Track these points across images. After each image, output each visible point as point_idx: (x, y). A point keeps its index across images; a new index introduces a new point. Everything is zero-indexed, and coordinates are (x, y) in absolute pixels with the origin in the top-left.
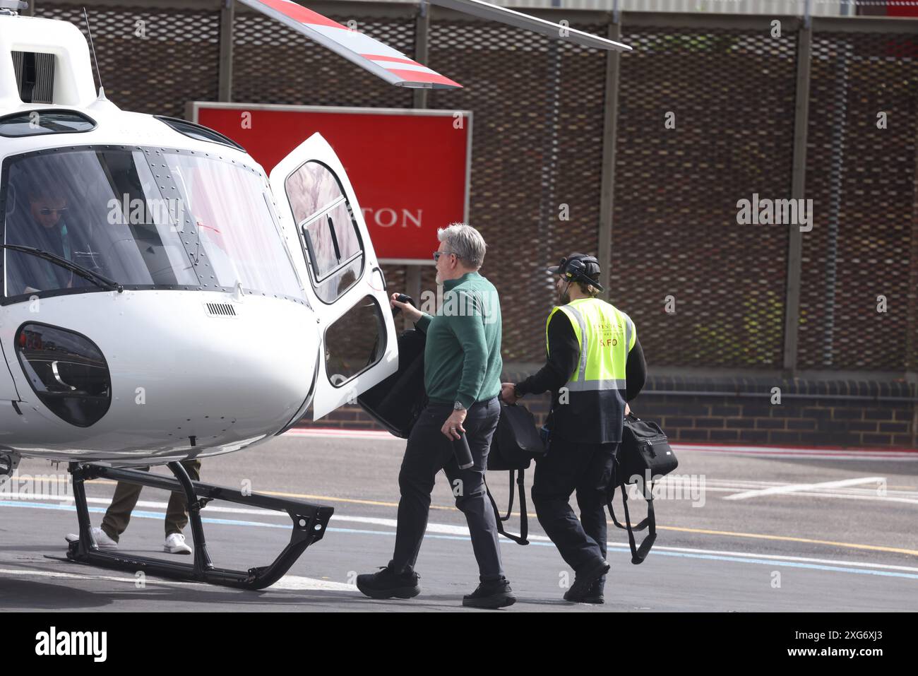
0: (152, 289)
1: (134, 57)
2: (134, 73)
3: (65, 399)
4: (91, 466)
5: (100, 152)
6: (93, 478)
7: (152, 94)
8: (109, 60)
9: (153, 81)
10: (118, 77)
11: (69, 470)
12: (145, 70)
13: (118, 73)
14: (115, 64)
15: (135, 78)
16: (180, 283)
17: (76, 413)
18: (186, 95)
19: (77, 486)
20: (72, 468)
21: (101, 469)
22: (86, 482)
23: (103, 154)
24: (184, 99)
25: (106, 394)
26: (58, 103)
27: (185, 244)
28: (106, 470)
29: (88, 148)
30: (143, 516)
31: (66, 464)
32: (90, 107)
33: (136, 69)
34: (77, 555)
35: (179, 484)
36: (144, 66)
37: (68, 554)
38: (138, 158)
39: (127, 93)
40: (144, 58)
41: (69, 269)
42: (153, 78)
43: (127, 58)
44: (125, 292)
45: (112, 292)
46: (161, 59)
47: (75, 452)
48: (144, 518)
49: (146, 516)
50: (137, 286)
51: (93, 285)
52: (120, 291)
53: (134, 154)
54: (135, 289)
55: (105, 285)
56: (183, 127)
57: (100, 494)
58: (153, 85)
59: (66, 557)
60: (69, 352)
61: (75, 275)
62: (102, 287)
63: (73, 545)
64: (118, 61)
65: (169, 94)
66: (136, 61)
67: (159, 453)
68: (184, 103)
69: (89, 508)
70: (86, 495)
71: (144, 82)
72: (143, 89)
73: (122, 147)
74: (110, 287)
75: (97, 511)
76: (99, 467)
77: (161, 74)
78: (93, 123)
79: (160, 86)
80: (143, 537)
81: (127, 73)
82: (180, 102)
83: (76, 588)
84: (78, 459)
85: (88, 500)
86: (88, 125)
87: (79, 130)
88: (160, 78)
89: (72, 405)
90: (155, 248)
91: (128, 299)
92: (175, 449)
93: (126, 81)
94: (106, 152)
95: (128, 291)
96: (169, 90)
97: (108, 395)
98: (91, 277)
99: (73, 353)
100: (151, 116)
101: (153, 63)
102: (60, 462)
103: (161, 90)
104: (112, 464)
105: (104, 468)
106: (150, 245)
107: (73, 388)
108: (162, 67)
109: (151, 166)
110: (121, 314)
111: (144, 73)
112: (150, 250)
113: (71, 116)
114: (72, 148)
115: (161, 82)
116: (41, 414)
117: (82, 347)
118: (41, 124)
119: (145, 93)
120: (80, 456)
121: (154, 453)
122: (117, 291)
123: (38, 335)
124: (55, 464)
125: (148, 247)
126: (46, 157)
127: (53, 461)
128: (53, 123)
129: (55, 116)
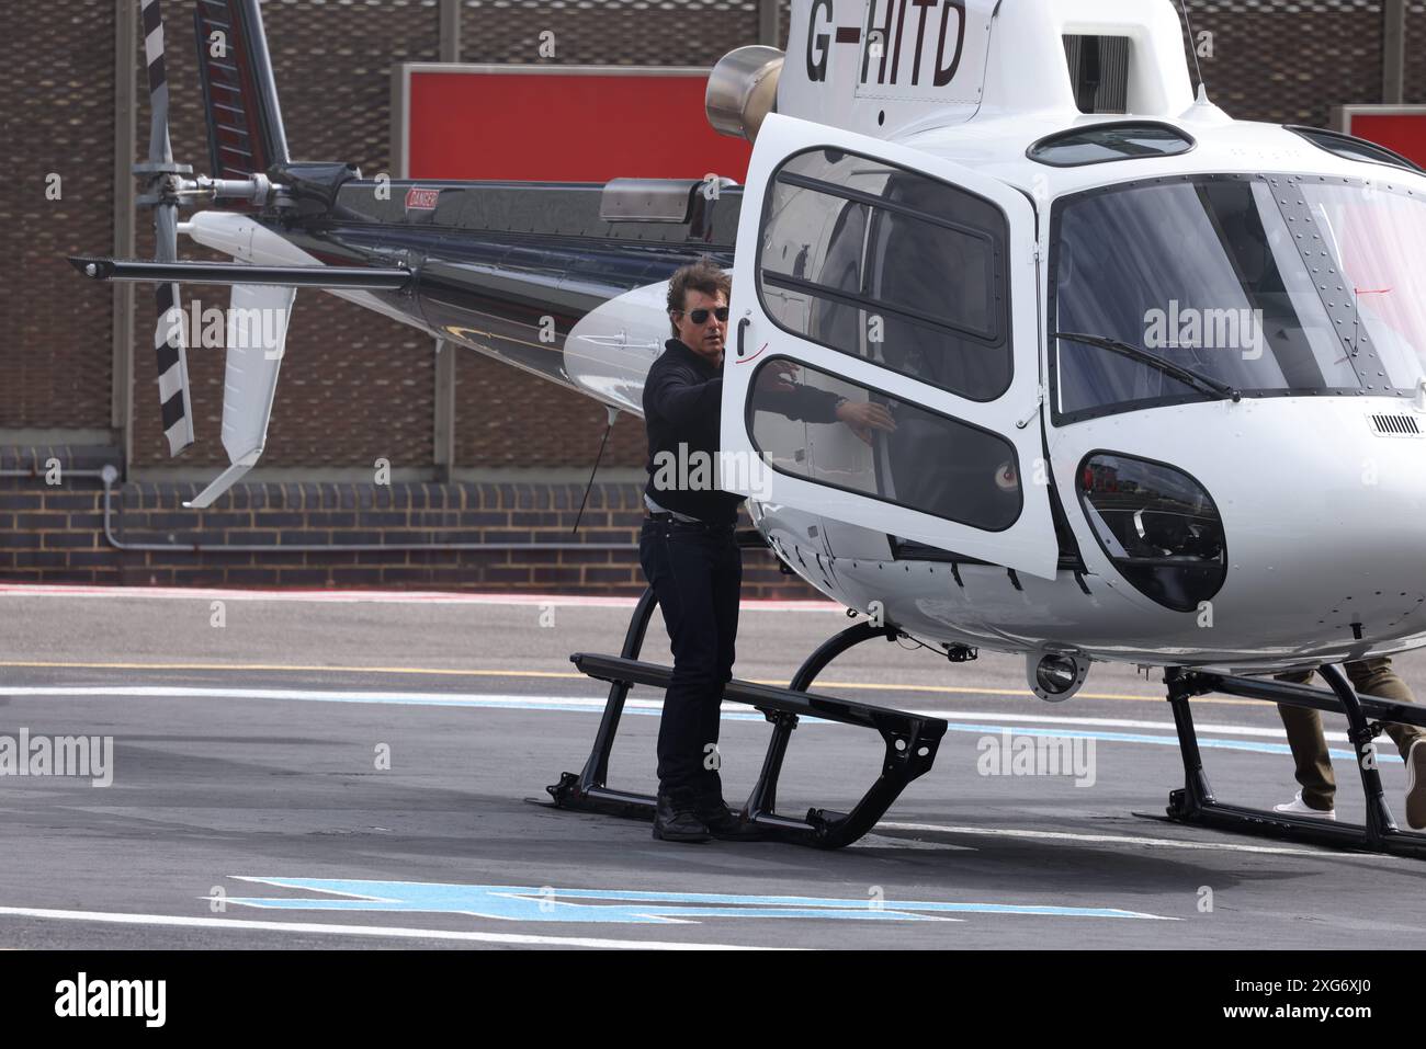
0: (1287, 395)
1: (1249, 40)
2: (1250, 65)
3: (1156, 569)
4: (1199, 674)
5: (1200, 185)
6: (1203, 691)
7: (1277, 96)
9: (1279, 77)
10: (1225, 73)
11: (1165, 681)
12: (1266, 59)
13: (1224, 65)
15: (1251, 72)
16: (1329, 384)
17: (1174, 591)
18: (1331, 96)
19: (1179, 706)
20: (1171, 677)
21: (1214, 678)
22: (1192, 700)
23: (1205, 188)
24: (1329, 102)
25: (1219, 561)
26: (1135, 113)
27: (1336, 324)
28: (1222, 680)
29: (1183, 179)
31: (1159, 671)
32: (1185, 116)
33: (1251, 59)
34: (1183, 812)
35: (1337, 699)
36: (1265, 53)
37: (1168, 810)
38: (1261, 193)
39: (1239, 96)
40: (1265, 40)
41: (1158, 368)
42: (1279, 71)
43: (1238, 41)
44: (1244, 401)
45: (1224, 402)
46: (1292, 41)
47: (1174, 650)
50: (1262, 390)
51: (1196, 392)
52: (1236, 399)
53: (1253, 185)
54: (1260, 396)
55: (1214, 390)
56: (1329, 140)
57: (1213, 718)
58: (1278, 83)
59: (1165, 814)
60: (1158, 496)
61: (1166, 376)
62: (1208, 393)
63: (1177, 797)
64: (1223, 47)
65: (1304, 96)
66: (1251, 46)
67: (1305, 651)
68: (1328, 108)
69: (1198, 740)
70: (1194, 719)
71: (1265, 77)
72: (1264, 90)
73: (1235, 176)
74: (1219, 393)
75: (1210, 745)
76: (1211, 675)
77: (1291, 65)
78: (1189, 140)
79: (1290, 84)
80: (1282, 785)
81: (1238, 65)
82: (1321, 108)
83: (1184, 862)
84: (1178, 662)
85: (1197, 728)
86: (1182, 144)
87: (1167, 151)
88: (1289, 71)
89: (1166, 577)
90: (1288, 332)
91: (1249, 411)
92: (1330, 645)
93: (1237, 77)
94: (1207, 184)
95: (1249, 400)
96: (1305, 90)
97: (1222, 562)
98: (1190, 380)
99: (1165, 497)
100: (1278, 127)
101: (1279, 47)
102: (1151, 667)
103: (1291, 89)
104: (1233, 670)
105: (1219, 677)
106: (1281, 327)
107: (1168, 553)
108: (1293, 53)
109: (1280, 204)
110: (1238, 436)
111: (1265, 65)
112: (1281, 335)
113: (1154, 132)
114: (1158, 181)
115: (1291, 77)
116: (1120, 593)
117: (1179, 487)
118: (1109, 145)
119: (1267, 96)
120: (1181, 658)
121: (1296, 651)
122: (1231, 400)
123: (1113, 471)
124: (1143, 671)
125: (1278, 330)
126: (1119, 194)
127: (1140, 666)
128: (1128, 143)
129: (1130, 131)
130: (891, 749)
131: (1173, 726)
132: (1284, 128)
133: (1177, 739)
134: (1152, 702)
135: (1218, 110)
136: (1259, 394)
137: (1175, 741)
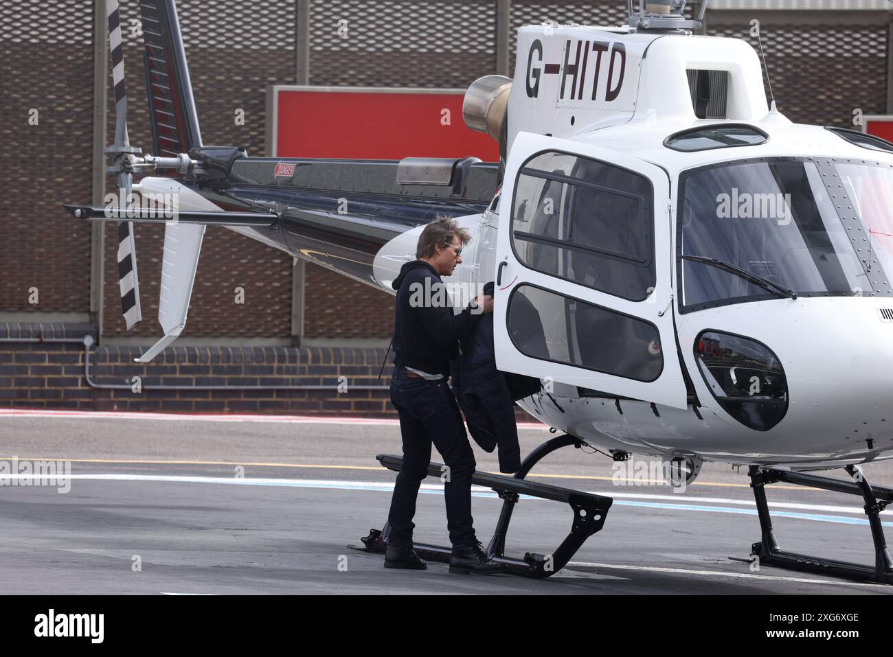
0: (826, 296)
1: (803, 74)
2: (804, 90)
3: (744, 404)
4: (771, 470)
5: (773, 164)
6: (773, 481)
7: (821, 109)
8: (778, 78)
9: (822, 97)
10: (787, 94)
11: (749, 475)
12: (814, 86)
13: (787, 90)
14: (785, 82)
15: (804, 94)
16: (853, 289)
17: (755, 418)
19: (758, 491)
20: (753, 471)
21: (780, 473)
22: (766, 486)
23: (775, 166)
25: (783, 399)
26: (731, 119)
27: (857, 252)
28: (786, 474)
29: (762, 160)
30: (823, 520)
31: (746, 468)
32: (764, 120)
33: (804, 86)
34: (760, 557)
35: (857, 487)
36: (813, 82)
37: (751, 556)
38: (810, 169)
39: (797, 109)
40: (813, 74)
41: (745, 278)
42: (822, 93)
43: (796, 74)
44: (799, 299)
45: (786, 299)
46: (830, 74)
47: (755, 455)
48: (824, 522)
49: (825, 520)
50: (811, 292)
51: (769, 293)
52: (794, 298)
53: (806, 165)
54: (809, 296)
55: (780, 292)
56: (853, 136)
57: (779, 498)
58: (821, 101)
59: (749, 559)
60: (745, 358)
61: (750, 283)
62: (776, 294)
63: (756, 549)
64: (787, 78)
65: (837, 109)
66: (804, 78)
67: (837, 456)
70: (767, 499)
71: (813, 97)
72: (812, 105)
73: (794, 158)
74: (784, 294)
75: (777, 515)
76: (778, 471)
77: (830, 90)
78: (765, 136)
79: (829, 101)
80: (823, 540)
81: (796, 90)
82: (848, 117)
84: (757, 462)
85: (769, 504)
86: (761, 138)
87: (751, 143)
88: (828, 93)
89: (750, 409)
90: (828, 256)
91: (802, 306)
92: (854, 453)
93: (795, 97)
94: (778, 163)
95: (803, 298)
96: (837, 105)
97: (785, 400)
98: (766, 285)
99: (750, 359)
100: (821, 128)
101: (822, 78)
102: (741, 465)
103: (829, 105)
104: (792, 468)
105: (783, 472)
106: (821, 253)
108: (831, 82)
109: (822, 176)
110: (796, 321)
111: (813, 90)
112: (823, 258)
113: (744, 130)
114: (745, 161)
115: (830, 97)
116: (721, 419)
117: (759, 353)
118: (715, 138)
119: (814, 109)
120: (760, 460)
121: (832, 456)
122: (791, 299)
123: (716, 342)
124: (736, 468)
125: (821, 255)
126: (721, 169)
127: (734, 465)
128: (727, 138)
129: (728, 130)
130: (577, 516)
131: (754, 503)
132: (825, 128)
133: (757, 511)
134: (741, 488)
135: (783, 117)
136: (809, 295)
137: (756, 512)
